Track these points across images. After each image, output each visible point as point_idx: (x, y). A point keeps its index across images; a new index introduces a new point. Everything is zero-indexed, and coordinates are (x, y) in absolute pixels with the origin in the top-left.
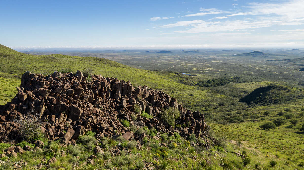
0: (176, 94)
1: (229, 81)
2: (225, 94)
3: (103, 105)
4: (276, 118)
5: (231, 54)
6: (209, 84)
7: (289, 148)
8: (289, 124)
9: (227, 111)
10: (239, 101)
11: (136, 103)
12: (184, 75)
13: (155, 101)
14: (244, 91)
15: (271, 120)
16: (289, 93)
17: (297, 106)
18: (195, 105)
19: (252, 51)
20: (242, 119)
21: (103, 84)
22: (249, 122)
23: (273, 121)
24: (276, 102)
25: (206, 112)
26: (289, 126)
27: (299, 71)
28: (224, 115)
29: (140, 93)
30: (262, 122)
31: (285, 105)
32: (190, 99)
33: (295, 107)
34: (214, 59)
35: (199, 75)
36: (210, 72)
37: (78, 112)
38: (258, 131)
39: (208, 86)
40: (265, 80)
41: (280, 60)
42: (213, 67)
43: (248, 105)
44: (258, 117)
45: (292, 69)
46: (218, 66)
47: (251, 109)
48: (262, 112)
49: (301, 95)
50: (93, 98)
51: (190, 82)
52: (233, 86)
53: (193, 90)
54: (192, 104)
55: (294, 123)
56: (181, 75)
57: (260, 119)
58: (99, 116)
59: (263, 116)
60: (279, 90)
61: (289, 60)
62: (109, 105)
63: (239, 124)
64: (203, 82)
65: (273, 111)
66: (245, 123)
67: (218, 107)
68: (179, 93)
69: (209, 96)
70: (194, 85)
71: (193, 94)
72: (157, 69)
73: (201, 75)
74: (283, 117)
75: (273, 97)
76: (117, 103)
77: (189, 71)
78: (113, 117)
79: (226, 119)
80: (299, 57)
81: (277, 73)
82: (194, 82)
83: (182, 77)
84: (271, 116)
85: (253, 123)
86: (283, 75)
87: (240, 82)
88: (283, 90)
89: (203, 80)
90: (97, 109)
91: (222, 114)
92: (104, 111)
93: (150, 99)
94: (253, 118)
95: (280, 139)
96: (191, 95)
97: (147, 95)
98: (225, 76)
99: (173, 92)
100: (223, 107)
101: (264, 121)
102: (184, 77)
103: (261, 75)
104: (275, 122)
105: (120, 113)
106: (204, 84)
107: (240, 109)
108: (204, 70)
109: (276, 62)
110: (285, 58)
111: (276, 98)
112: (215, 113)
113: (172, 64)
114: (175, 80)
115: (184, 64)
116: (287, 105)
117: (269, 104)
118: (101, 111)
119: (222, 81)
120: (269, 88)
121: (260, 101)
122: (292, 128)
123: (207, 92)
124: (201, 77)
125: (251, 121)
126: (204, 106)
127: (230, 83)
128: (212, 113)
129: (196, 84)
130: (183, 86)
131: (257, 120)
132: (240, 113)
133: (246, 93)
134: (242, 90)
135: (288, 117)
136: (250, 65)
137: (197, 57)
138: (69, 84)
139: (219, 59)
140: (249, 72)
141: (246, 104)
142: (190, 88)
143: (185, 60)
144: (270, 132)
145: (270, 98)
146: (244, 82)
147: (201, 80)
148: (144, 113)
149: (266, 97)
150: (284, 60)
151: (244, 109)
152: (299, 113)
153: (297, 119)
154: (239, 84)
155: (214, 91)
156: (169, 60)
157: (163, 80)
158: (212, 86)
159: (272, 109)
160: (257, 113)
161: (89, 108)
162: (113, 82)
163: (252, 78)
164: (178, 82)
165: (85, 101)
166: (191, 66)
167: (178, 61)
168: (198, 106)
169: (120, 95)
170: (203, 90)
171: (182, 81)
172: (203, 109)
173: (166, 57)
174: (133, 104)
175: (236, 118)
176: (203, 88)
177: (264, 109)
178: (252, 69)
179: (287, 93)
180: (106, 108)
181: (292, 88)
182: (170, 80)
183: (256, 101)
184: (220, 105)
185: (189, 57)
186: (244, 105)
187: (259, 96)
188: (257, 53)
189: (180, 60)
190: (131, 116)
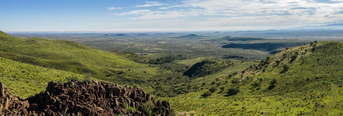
0: (132, 71)
1: (173, 58)
2: (172, 70)
3: (102, 104)
4: (211, 87)
5: (173, 36)
6: (158, 62)
7: (223, 109)
8: (219, 90)
9: (174, 83)
10: (183, 75)
11: (124, 101)
12: (137, 55)
13: (136, 97)
14: (186, 67)
15: (207, 88)
16: (217, 65)
17: (223, 75)
18: (148, 81)
19: (188, 34)
20: (187, 90)
21: (101, 88)
22: (192, 92)
23: (209, 89)
24: (209, 73)
25: (158, 86)
26: (220, 91)
27: (221, 48)
28: (173, 88)
29: (126, 93)
30: (202, 91)
31: (215, 75)
32: (144, 75)
33: (221, 76)
34: (161, 41)
35: (149, 54)
36: (158, 52)
37: (89, 111)
38: (200, 100)
39: (157, 64)
40: (200, 56)
41: (209, 41)
42: (160, 47)
43: (190, 78)
44: (199, 88)
45: (216, 47)
46: (164, 46)
47: (192, 81)
48: (200, 83)
49: (224, 66)
50: (95, 100)
51: (143, 61)
52: (177, 63)
53: (146, 67)
54: (146, 79)
55: (222, 89)
56: (135, 55)
57: (200, 89)
58: (102, 113)
59: (202, 86)
60: (210, 64)
61: (214, 40)
62: (106, 104)
63: (186, 95)
64: (153, 60)
65: (208, 81)
66: (190, 94)
67: (167, 81)
68: (134, 70)
69: (159, 72)
70: (146, 64)
71: (146, 71)
72: (115, 50)
73: (152, 54)
74: (215, 85)
75: (206, 69)
76: (111, 102)
77: (141, 51)
78: (110, 112)
79: (175, 91)
80: (220, 38)
81: (207, 50)
82: (146, 60)
83: (136, 57)
84: (207, 86)
85: (195, 93)
86: (211, 52)
87: (182, 59)
88: (212, 64)
89: (154, 59)
90: (99, 108)
91: (171, 87)
92: (104, 109)
93: (132, 96)
94: (195, 89)
95: (216, 104)
96: (145, 72)
97: (130, 94)
98: (170, 55)
99: (129, 70)
100: (171, 81)
101: (203, 90)
102: (138, 57)
103: (197, 53)
104: (210, 90)
105: (114, 109)
106: (155, 62)
107: (184, 81)
108: (153, 50)
109: (206, 42)
110: (211, 39)
111: (208, 71)
112: (165, 86)
113: (127, 46)
114: (130, 60)
115: (137, 45)
116: (216, 75)
117: (205, 75)
118: (102, 109)
119: (168, 59)
120: (203, 63)
121: (198, 74)
122: (221, 93)
123: (157, 69)
124: (151, 56)
125: (193, 92)
126: (155, 81)
127: (175, 60)
128: (163, 86)
129: (148, 62)
130: (138, 64)
131: (198, 90)
132: (185, 85)
133: (188, 68)
134: (184, 65)
135: (218, 85)
136: (188, 45)
137: (147, 39)
138: (80, 91)
139: (165, 41)
140: (188, 50)
141: (188, 77)
142: (144, 66)
143: (138, 42)
144: (208, 99)
145: (205, 70)
146: (185, 59)
147: (152, 59)
148: (130, 107)
149: (202, 70)
150: (211, 40)
151: (187, 82)
152: (225, 80)
153: (224, 86)
154: (182, 61)
155: (162, 68)
156: (124, 42)
157: (121, 60)
158: (160, 63)
159: (207, 79)
160: (197, 84)
161: (94, 107)
162: (106, 87)
163: (190, 55)
164: (133, 61)
165: (91, 103)
166: (142, 47)
167: (132, 42)
168: (151, 81)
169: (112, 96)
170: (154, 67)
171: (136, 60)
172: (155, 83)
173: (122, 39)
174: (122, 102)
175: (183, 91)
176: (154, 65)
177: (201, 80)
178: (189, 48)
179: (215, 66)
180: (105, 107)
181: (218, 62)
182: (127, 60)
183: (195, 74)
184: (168, 79)
185: (140, 39)
186: (187, 77)
187: (197, 69)
188: (192, 36)
189: (133, 42)
190: (122, 111)
